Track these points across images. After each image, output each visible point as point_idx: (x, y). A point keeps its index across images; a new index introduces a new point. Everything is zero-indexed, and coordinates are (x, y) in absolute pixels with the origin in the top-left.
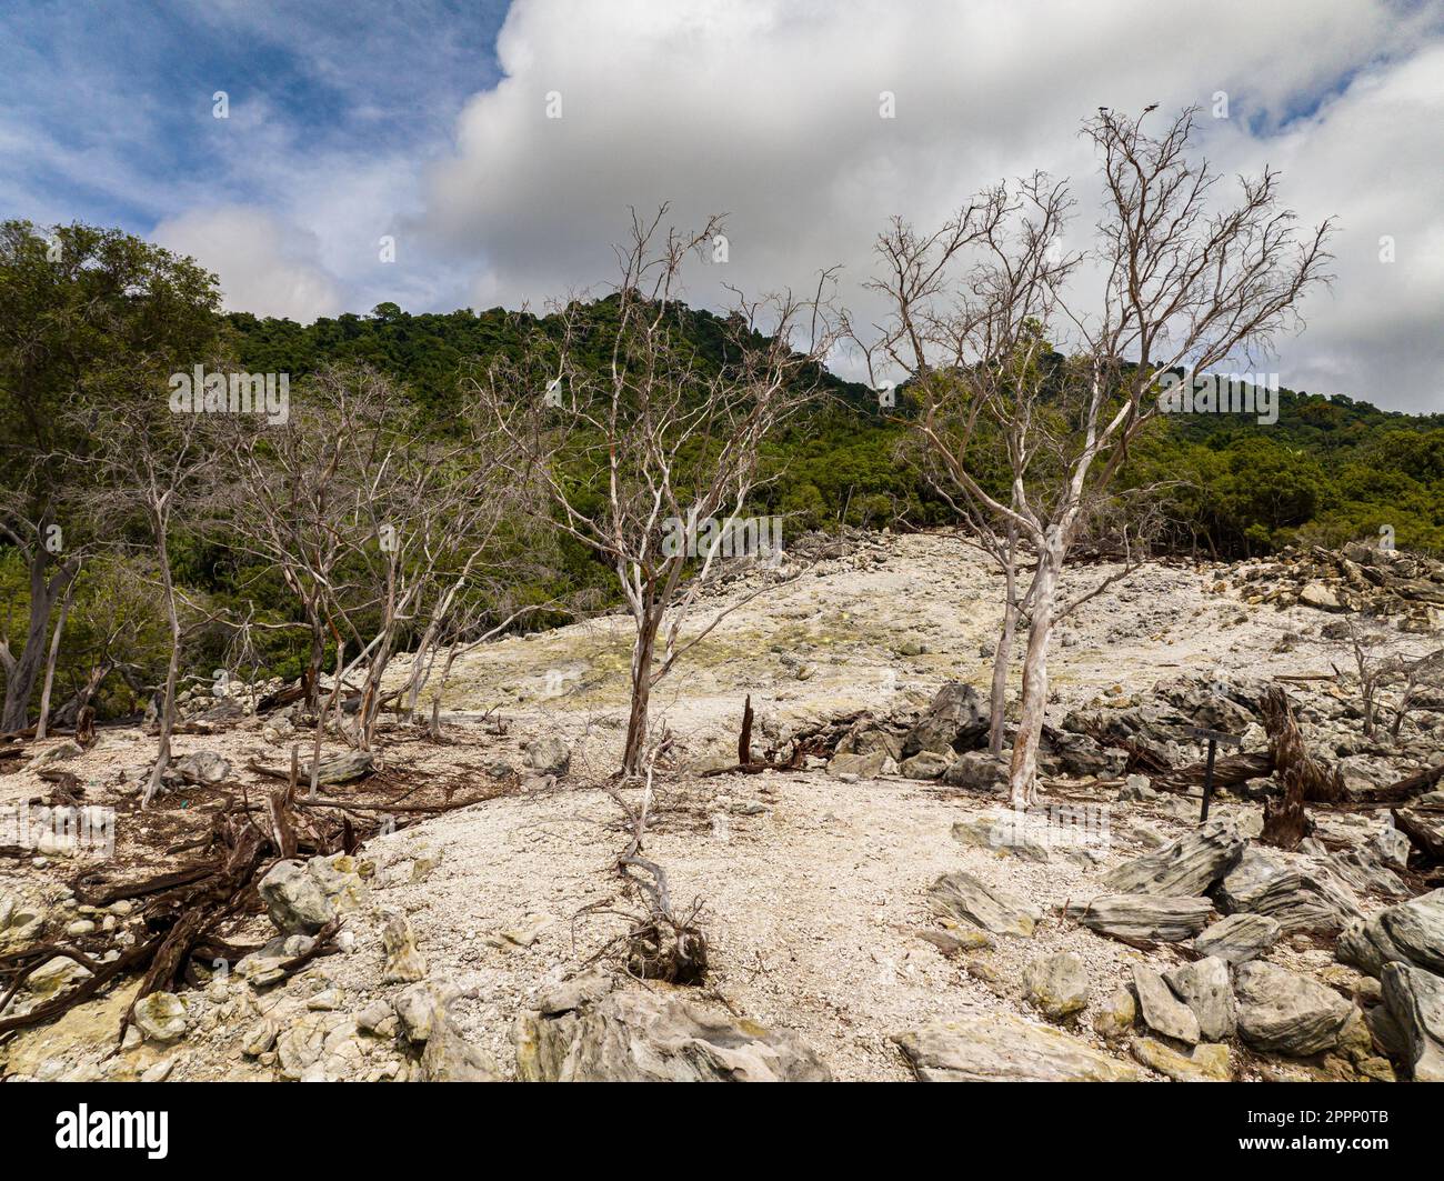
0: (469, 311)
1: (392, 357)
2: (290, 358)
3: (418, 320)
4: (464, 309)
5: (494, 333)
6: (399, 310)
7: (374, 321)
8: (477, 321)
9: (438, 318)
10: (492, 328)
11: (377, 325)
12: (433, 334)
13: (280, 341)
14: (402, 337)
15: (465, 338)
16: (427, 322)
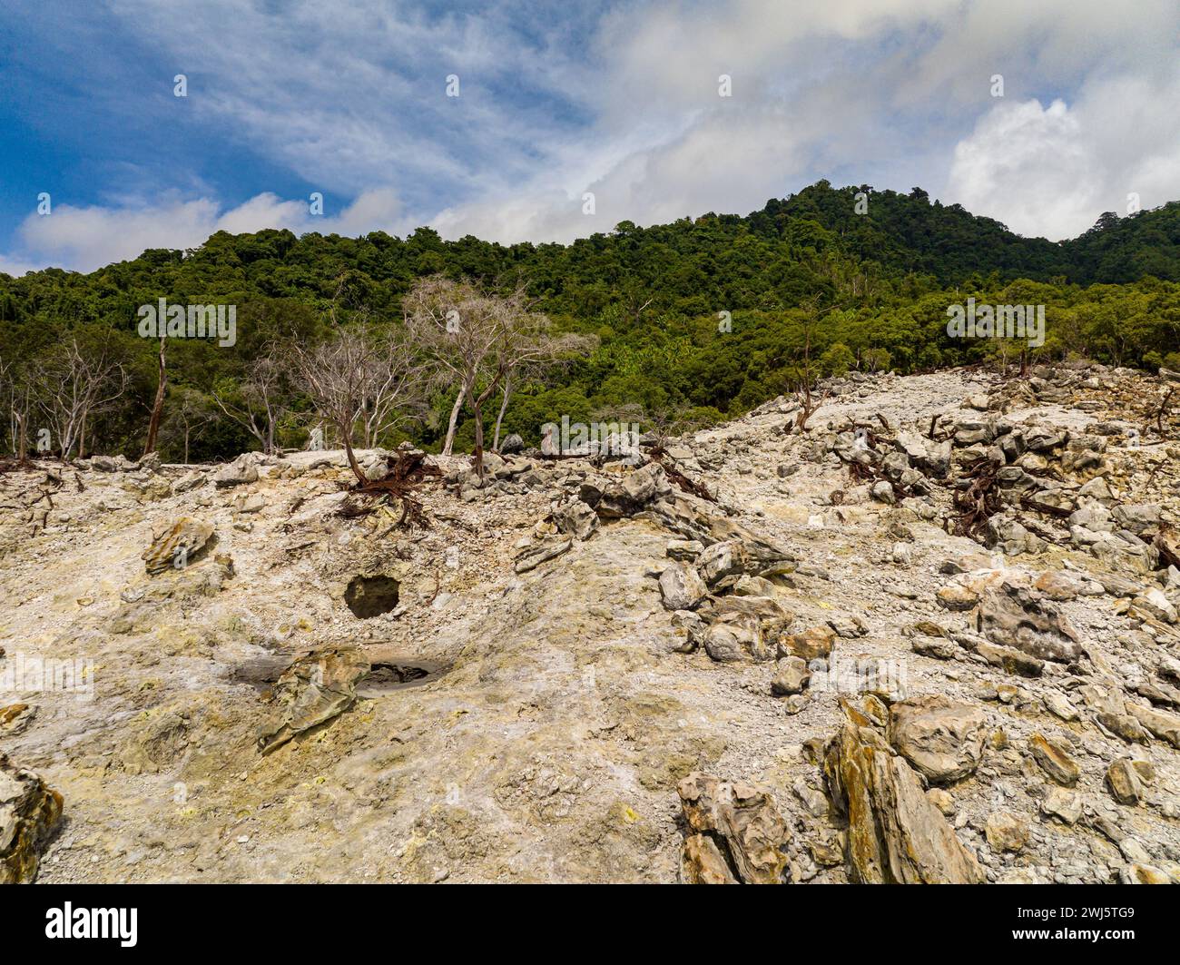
0: (688, 218)
1: (623, 265)
2: (550, 275)
3: (648, 230)
4: (683, 218)
5: (706, 234)
6: (633, 225)
7: (616, 236)
8: (693, 226)
9: (664, 228)
10: (704, 230)
11: (617, 239)
12: (659, 241)
13: (546, 262)
14: (634, 247)
15: (683, 241)
16: (655, 231)
